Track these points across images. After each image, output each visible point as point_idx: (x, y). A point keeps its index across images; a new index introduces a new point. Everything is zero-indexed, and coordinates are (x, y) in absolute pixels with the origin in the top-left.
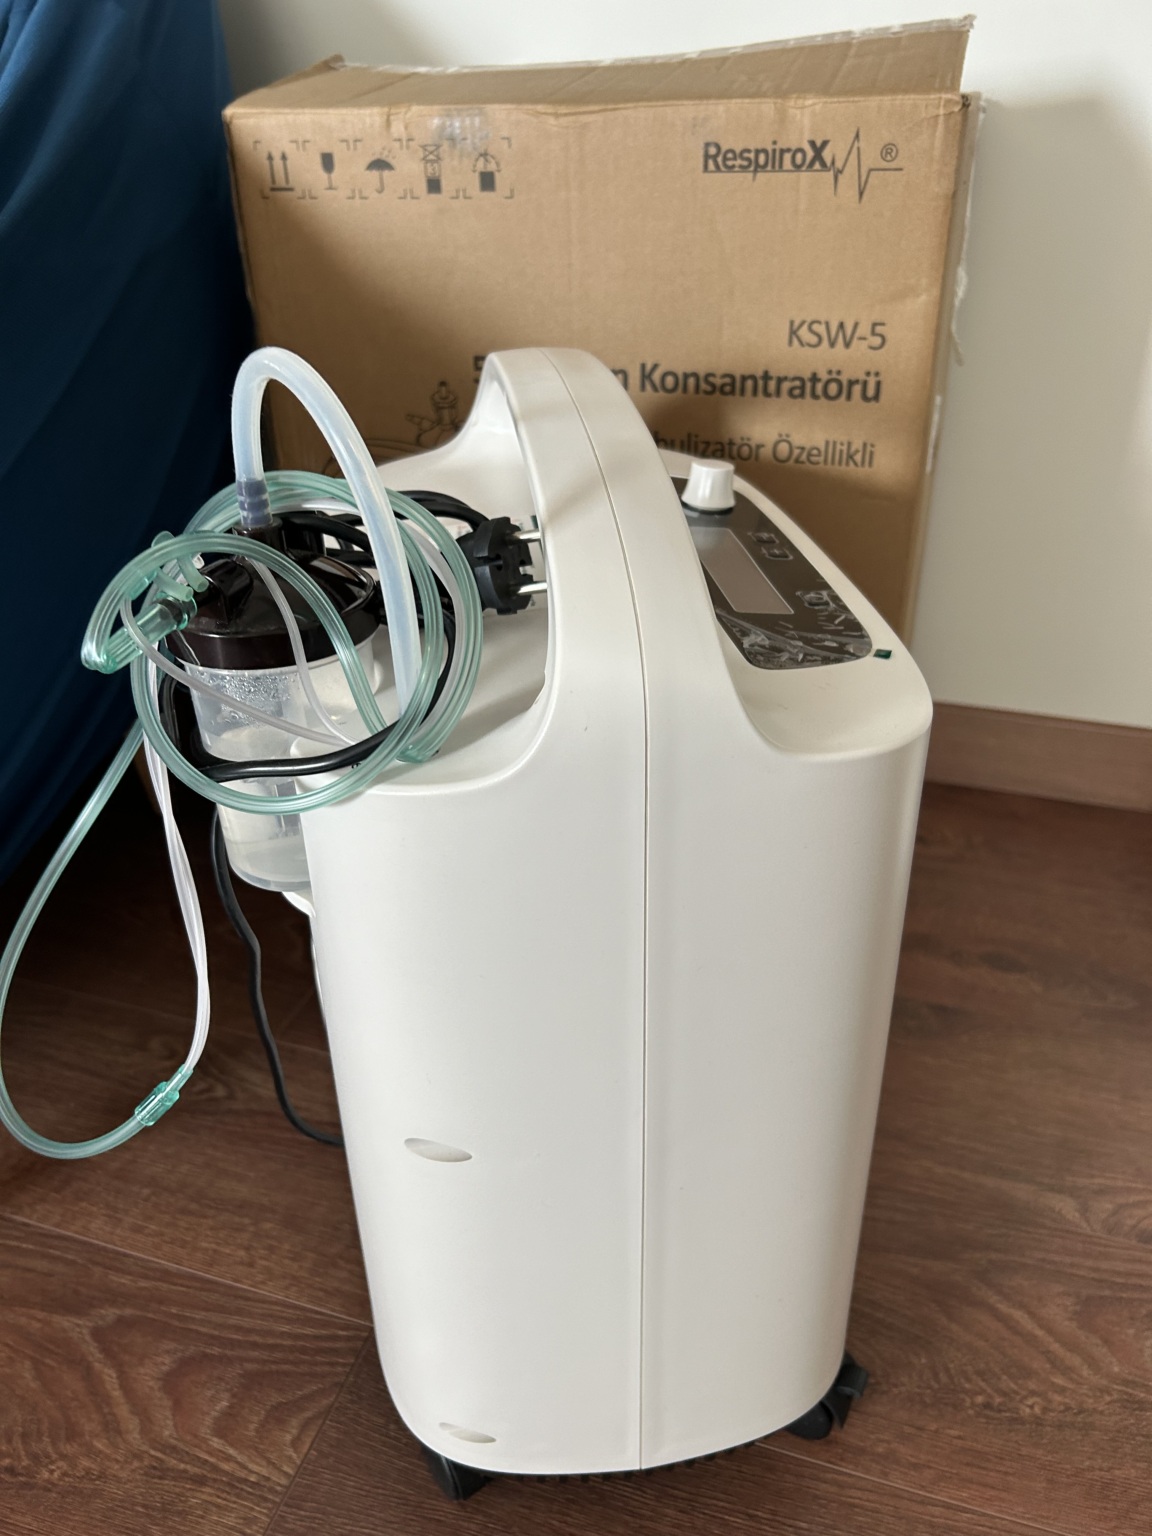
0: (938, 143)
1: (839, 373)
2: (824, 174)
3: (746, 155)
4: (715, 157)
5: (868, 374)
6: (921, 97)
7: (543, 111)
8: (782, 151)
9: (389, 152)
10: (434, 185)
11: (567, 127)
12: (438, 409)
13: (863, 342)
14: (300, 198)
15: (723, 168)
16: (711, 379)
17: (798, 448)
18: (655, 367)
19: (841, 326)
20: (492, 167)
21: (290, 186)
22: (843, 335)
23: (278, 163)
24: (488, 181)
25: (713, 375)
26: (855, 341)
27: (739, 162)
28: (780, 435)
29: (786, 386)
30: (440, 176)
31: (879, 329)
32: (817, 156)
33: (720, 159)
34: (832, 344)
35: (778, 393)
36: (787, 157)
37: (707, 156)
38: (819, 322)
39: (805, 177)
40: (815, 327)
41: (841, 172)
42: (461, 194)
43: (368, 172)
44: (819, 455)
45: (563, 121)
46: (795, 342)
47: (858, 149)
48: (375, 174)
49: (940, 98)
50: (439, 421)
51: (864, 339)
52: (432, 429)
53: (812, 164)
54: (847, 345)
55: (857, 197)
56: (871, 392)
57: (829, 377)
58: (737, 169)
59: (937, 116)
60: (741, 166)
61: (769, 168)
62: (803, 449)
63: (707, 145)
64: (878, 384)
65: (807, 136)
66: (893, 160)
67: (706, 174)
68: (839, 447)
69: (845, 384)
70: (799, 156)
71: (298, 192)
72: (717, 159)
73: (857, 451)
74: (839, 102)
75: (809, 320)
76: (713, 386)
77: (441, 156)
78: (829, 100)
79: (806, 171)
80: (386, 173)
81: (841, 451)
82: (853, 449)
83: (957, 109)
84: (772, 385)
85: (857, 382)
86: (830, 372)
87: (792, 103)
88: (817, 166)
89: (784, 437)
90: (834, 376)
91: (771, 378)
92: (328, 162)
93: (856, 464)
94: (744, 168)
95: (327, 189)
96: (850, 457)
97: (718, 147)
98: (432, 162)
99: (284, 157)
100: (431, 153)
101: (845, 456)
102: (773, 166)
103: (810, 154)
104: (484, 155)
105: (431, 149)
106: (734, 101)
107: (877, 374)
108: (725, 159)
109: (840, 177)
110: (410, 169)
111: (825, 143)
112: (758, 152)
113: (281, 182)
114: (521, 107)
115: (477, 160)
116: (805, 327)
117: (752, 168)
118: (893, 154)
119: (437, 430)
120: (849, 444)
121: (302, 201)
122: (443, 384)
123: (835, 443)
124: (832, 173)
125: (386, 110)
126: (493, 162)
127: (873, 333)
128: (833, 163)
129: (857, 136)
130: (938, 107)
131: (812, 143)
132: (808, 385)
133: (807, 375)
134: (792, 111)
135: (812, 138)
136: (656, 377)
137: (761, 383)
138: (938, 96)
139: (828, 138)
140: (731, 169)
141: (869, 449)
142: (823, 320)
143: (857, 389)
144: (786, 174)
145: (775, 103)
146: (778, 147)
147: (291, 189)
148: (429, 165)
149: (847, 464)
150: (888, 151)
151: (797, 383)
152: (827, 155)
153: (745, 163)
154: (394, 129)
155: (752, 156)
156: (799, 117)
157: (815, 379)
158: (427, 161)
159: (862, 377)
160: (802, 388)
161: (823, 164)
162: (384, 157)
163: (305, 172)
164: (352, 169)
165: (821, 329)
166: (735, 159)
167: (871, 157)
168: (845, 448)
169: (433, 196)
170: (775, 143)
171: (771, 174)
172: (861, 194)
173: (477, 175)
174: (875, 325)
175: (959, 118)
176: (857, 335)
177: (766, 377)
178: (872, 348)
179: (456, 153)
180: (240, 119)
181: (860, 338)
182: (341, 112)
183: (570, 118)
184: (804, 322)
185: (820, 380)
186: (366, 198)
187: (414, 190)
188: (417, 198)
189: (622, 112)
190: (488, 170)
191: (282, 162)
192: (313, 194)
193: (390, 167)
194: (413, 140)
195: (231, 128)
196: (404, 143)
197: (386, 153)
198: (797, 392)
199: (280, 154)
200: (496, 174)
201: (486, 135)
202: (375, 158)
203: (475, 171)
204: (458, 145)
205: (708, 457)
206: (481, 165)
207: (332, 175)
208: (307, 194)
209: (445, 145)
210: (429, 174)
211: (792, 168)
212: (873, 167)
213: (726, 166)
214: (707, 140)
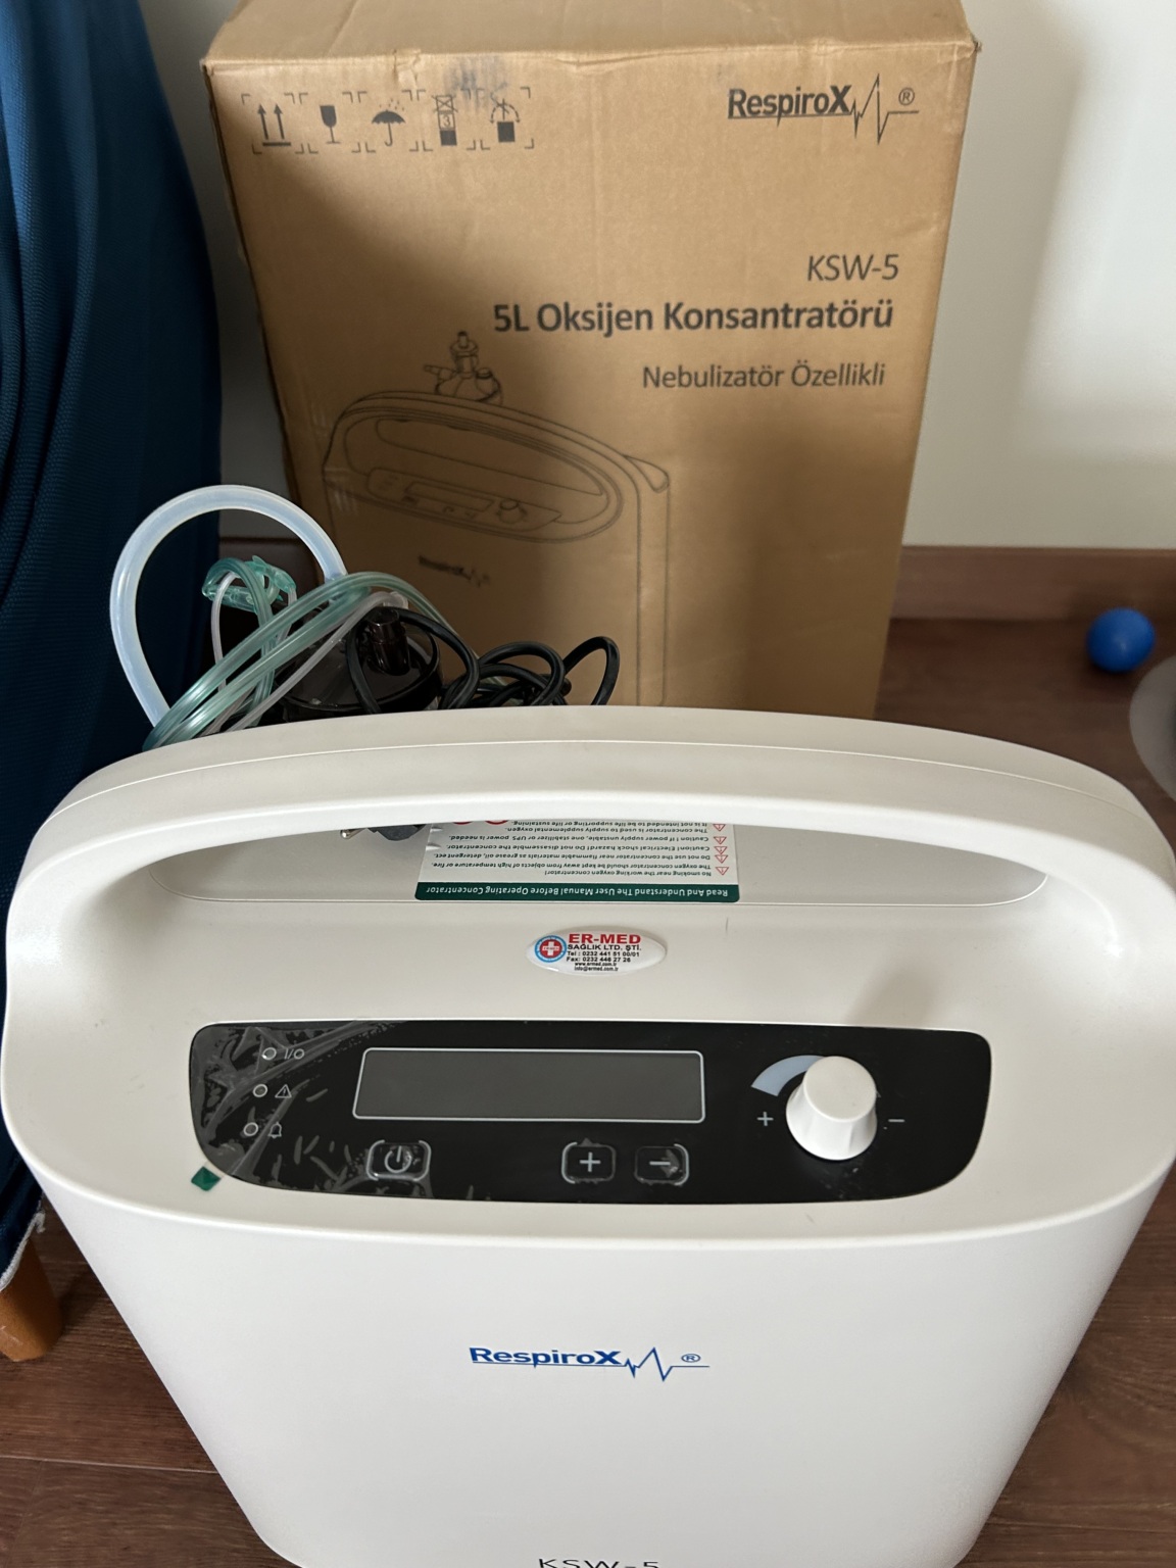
0: (950, 87)
1: (854, 302)
2: (846, 118)
3: (770, 101)
4: (740, 104)
5: (881, 302)
6: (938, 43)
7: (565, 59)
8: (806, 97)
9: (398, 103)
10: (448, 137)
11: (590, 76)
12: (457, 358)
13: (877, 273)
14: (297, 153)
15: (748, 114)
16: (734, 314)
17: (815, 372)
18: (679, 306)
19: (858, 259)
20: (511, 117)
21: (287, 139)
22: (859, 268)
23: (270, 117)
24: (506, 132)
25: (736, 311)
26: (870, 271)
27: (763, 108)
28: (799, 361)
29: (804, 317)
30: (455, 127)
31: (892, 261)
32: (838, 101)
33: (745, 106)
34: (849, 277)
35: (797, 324)
36: (811, 102)
37: (732, 103)
38: (837, 257)
39: (826, 121)
40: (834, 262)
41: (860, 115)
42: (478, 145)
43: (375, 124)
44: (835, 376)
45: (584, 69)
46: (814, 274)
47: (878, 94)
48: (383, 126)
49: (954, 46)
50: (459, 370)
51: (879, 270)
52: (451, 378)
53: (834, 108)
54: (863, 277)
55: (876, 139)
56: (883, 318)
57: (845, 306)
58: (761, 114)
59: (950, 63)
60: (765, 112)
61: (793, 113)
62: (820, 372)
63: (732, 92)
64: (890, 311)
65: (830, 82)
66: (910, 103)
67: (733, 121)
68: (852, 368)
69: (860, 312)
70: (822, 102)
71: (296, 147)
72: (742, 105)
73: (869, 372)
74: (860, 49)
75: (827, 256)
76: (736, 320)
77: (455, 107)
78: (851, 47)
79: (827, 115)
80: (395, 126)
81: (855, 373)
82: (865, 370)
83: (968, 55)
84: (792, 318)
85: (871, 309)
86: (846, 302)
87: (815, 49)
88: (839, 110)
89: (803, 364)
90: (850, 305)
91: (791, 310)
92: (328, 115)
93: (867, 382)
94: (768, 114)
95: (329, 143)
96: (863, 377)
97: (744, 94)
98: (446, 113)
99: (278, 111)
100: (445, 104)
101: (858, 377)
102: (797, 111)
103: (832, 99)
104: (503, 105)
105: (444, 100)
106: (758, 48)
107: (889, 302)
108: (750, 105)
109: (860, 121)
110: (423, 121)
111: (847, 89)
112: (782, 98)
113: (274, 135)
114: (539, 55)
115: (494, 110)
116: (824, 261)
117: (777, 113)
118: (910, 98)
119: (458, 378)
120: (862, 366)
121: (300, 156)
122: (462, 334)
123: (849, 366)
124: (853, 115)
125: (392, 59)
126: (512, 113)
127: (887, 264)
128: (854, 106)
129: (877, 81)
130: (952, 53)
131: (835, 89)
132: (826, 315)
133: (824, 306)
134: (814, 58)
135: (834, 84)
136: (680, 316)
137: (781, 315)
138: (952, 43)
139: (849, 83)
140: (755, 114)
141: (880, 368)
142: (841, 255)
143: (870, 317)
144: (809, 119)
145: (799, 50)
146: (801, 93)
147: (289, 144)
148: (442, 116)
149: (860, 383)
150: (906, 95)
151: (816, 314)
152: (848, 100)
153: (770, 109)
154: (401, 77)
155: (776, 102)
156: (821, 63)
157: (831, 309)
158: (440, 113)
159: (875, 305)
160: (820, 317)
161: (845, 108)
162: (392, 109)
163: (303, 127)
164: (354, 122)
165: (838, 263)
166: (760, 104)
167: (889, 102)
168: (858, 369)
169: (448, 148)
170: (799, 89)
171: (794, 119)
172: (880, 136)
173: (495, 125)
174: (888, 257)
175: (970, 62)
176: (872, 267)
177: (786, 309)
178: (885, 278)
179: (472, 103)
180: (222, 70)
181: (876, 270)
182: (341, 61)
183: (593, 67)
184: (823, 257)
185: (837, 310)
186: (374, 151)
187: (426, 142)
188: (431, 150)
189: (647, 60)
190: (506, 120)
191: (275, 116)
192: (313, 149)
193: (399, 119)
194: (424, 91)
195: (212, 79)
196: (414, 94)
197: (394, 104)
198: (815, 322)
199: (274, 108)
200: (516, 124)
201: (504, 85)
202: (382, 110)
203: (492, 122)
204: (472, 92)
205: (730, 385)
206: (499, 116)
207: (334, 129)
208: (306, 147)
209: (460, 95)
210: (442, 125)
211: (814, 112)
212: (892, 110)
213: (750, 111)
214: (732, 88)
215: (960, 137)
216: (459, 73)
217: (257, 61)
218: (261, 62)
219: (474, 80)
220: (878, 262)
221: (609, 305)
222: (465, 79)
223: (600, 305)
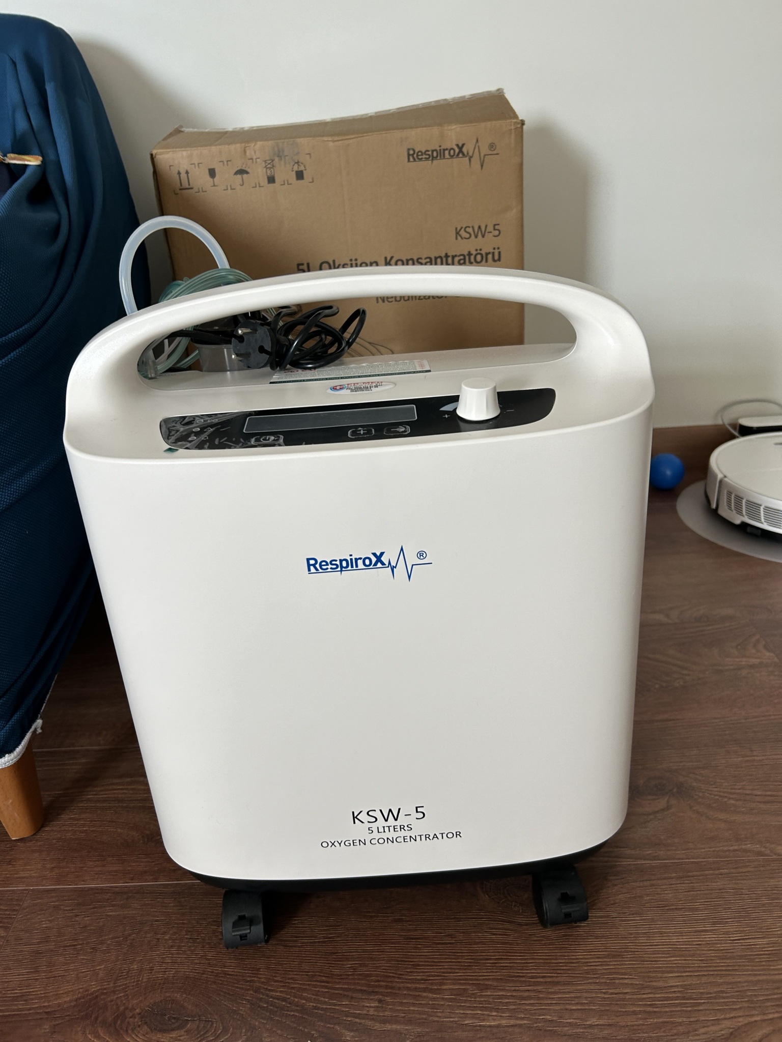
0: (513, 141)
1: (481, 250)
2: (464, 158)
3: (427, 153)
5: (494, 249)
6: (504, 121)
7: (326, 140)
8: (444, 150)
9: (246, 165)
10: (271, 180)
11: (339, 146)
13: (490, 234)
14: (196, 192)
15: (417, 160)
16: (420, 261)
18: (392, 258)
19: (479, 227)
20: (302, 168)
21: (191, 186)
22: (481, 232)
23: (183, 176)
24: (300, 175)
25: (421, 258)
26: (487, 234)
27: (424, 156)
29: (456, 259)
30: (274, 175)
31: (497, 227)
32: (460, 151)
33: (415, 156)
34: (476, 237)
35: (453, 263)
36: (447, 152)
37: (409, 155)
38: (469, 227)
39: (455, 161)
40: (468, 229)
41: (471, 157)
42: (286, 182)
43: (235, 176)
45: (336, 143)
46: (459, 237)
47: (479, 147)
48: (239, 176)
49: (511, 122)
51: (491, 232)
53: (458, 155)
54: (483, 236)
55: (480, 167)
56: (496, 257)
57: (477, 252)
58: (423, 159)
59: (511, 131)
60: (425, 158)
61: (438, 158)
63: (409, 150)
64: (499, 253)
65: (455, 142)
66: (494, 150)
67: (410, 163)
69: (484, 255)
70: (452, 152)
71: (195, 189)
72: (414, 155)
74: (468, 126)
75: (464, 226)
76: (422, 263)
77: (274, 165)
78: (462, 126)
79: (456, 158)
80: (245, 176)
83: (519, 126)
84: (450, 260)
85: (489, 253)
86: (476, 250)
87: (446, 128)
88: (461, 155)
90: (479, 252)
91: (449, 256)
92: (212, 173)
94: (427, 159)
95: (212, 186)
97: (414, 150)
98: (270, 168)
99: (187, 173)
100: (269, 164)
102: (441, 157)
103: (457, 150)
104: (298, 163)
105: (269, 162)
106: (419, 129)
107: (498, 248)
108: (418, 155)
109: (472, 159)
110: (259, 173)
111: (463, 145)
112: (433, 151)
113: (185, 184)
114: (315, 139)
115: (294, 165)
116: (463, 230)
117: (431, 159)
118: (494, 147)
121: (198, 194)
124: (468, 158)
125: (243, 145)
126: (302, 166)
127: (495, 229)
128: (468, 153)
129: (477, 141)
130: (511, 125)
131: (457, 145)
132: (467, 258)
133: (466, 253)
134: (446, 132)
135: (458, 143)
136: (393, 262)
137: (444, 259)
138: (510, 121)
139: (465, 142)
140: (421, 160)
142: (470, 226)
143: (490, 256)
144: (446, 160)
145: (438, 129)
146: (442, 148)
147: (192, 188)
148: (268, 170)
150: (492, 146)
151: (462, 257)
152: (465, 150)
153: (427, 157)
154: (248, 154)
155: (430, 153)
156: (450, 134)
157: (470, 254)
158: (267, 168)
159: (492, 251)
160: (464, 259)
161: (463, 154)
162: (243, 168)
163: (200, 179)
164: (225, 175)
165: (470, 230)
166: (422, 155)
167: (485, 150)
169: (271, 185)
170: (440, 146)
171: (440, 160)
172: (482, 166)
173: (294, 173)
174: (495, 225)
175: (520, 130)
176: (487, 231)
177: (447, 256)
178: (494, 236)
179: (282, 162)
180: (161, 154)
181: (489, 232)
182: (218, 147)
183: (340, 142)
184: (462, 228)
185: (472, 254)
186: (234, 189)
187: (260, 183)
188: (263, 187)
189: (366, 137)
190: (300, 170)
191: (186, 175)
192: (204, 190)
193: (247, 173)
194: (259, 158)
195: (155, 160)
196: (254, 160)
197: (244, 166)
198: (462, 262)
199: (185, 171)
200: (304, 172)
201: (298, 153)
202: (239, 168)
203: (293, 171)
204: (283, 159)
205: (422, 299)
206: (296, 168)
207: (215, 179)
208: (201, 190)
209: (277, 159)
210: (268, 174)
211: (449, 157)
212: (486, 154)
213: (418, 159)
214: (409, 147)
215: (521, 164)
216: (276, 149)
217: (177, 150)
218: (180, 149)
219: (283, 151)
220: (490, 228)
221: (356, 260)
222: (279, 151)
223: (351, 260)
